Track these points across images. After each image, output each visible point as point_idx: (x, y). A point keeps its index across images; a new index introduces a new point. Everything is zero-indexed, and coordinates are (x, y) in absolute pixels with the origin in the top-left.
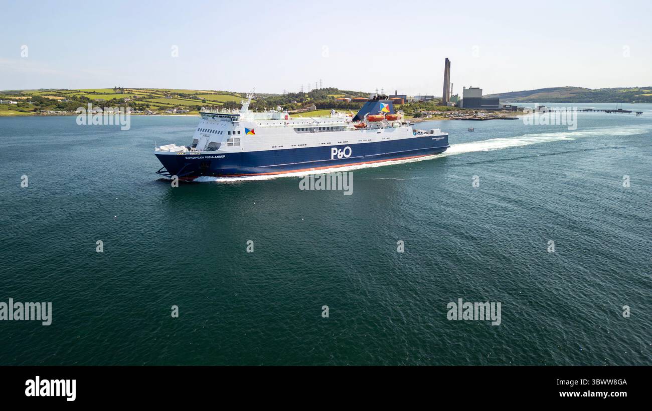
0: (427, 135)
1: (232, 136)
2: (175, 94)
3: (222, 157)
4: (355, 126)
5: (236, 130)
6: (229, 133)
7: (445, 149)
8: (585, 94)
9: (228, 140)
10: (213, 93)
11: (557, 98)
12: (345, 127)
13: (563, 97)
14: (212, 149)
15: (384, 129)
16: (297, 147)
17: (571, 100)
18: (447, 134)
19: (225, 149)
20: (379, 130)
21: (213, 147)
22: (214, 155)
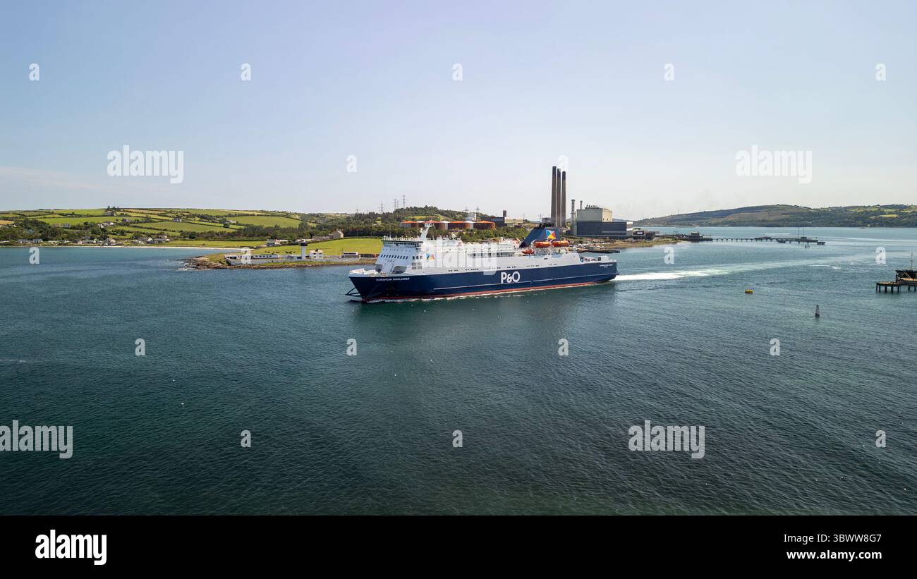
0: (594, 262)
1: (416, 261)
2: (194, 216)
3: (406, 279)
4: (523, 252)
5: (419, 255)
6: (413, 258)
7: (614, 277)
8: (801, 214)
9: (413, 264)
10: (256, 214)
11: (763, 221)
12: (513, 253)
13: (772, 218)
14: (398, 273)
15: (551, 256)
16: (470, 271)
17: (781, 223)
18: (615, 261)
19: (410, 272)
20: (546, 257)
21: (399, 270)
22: (400, 277)
